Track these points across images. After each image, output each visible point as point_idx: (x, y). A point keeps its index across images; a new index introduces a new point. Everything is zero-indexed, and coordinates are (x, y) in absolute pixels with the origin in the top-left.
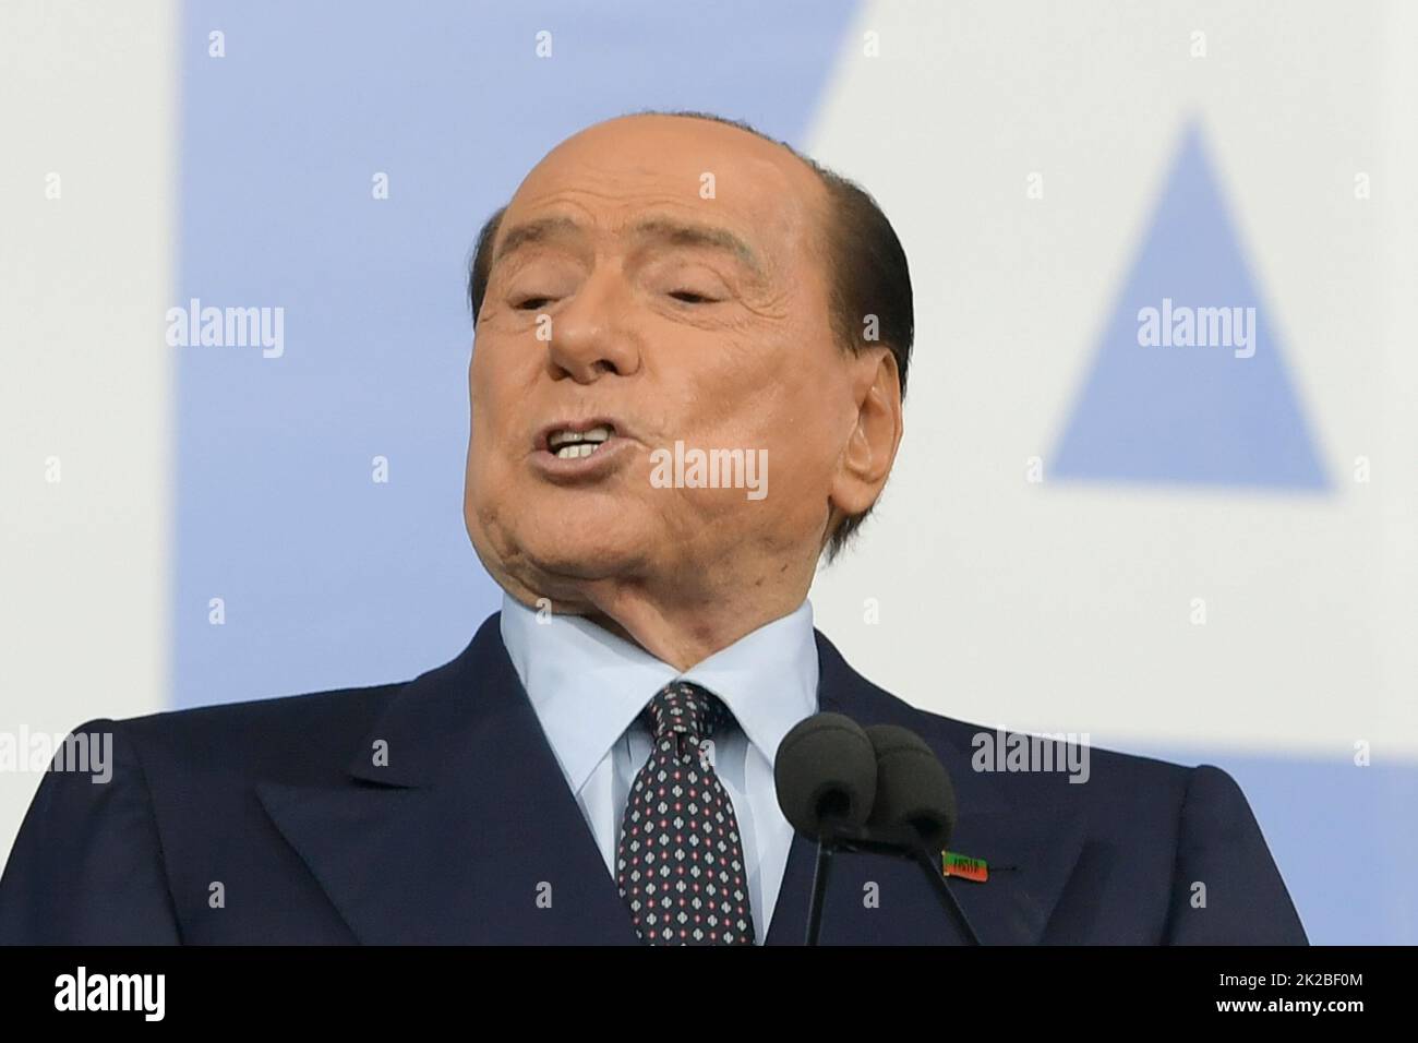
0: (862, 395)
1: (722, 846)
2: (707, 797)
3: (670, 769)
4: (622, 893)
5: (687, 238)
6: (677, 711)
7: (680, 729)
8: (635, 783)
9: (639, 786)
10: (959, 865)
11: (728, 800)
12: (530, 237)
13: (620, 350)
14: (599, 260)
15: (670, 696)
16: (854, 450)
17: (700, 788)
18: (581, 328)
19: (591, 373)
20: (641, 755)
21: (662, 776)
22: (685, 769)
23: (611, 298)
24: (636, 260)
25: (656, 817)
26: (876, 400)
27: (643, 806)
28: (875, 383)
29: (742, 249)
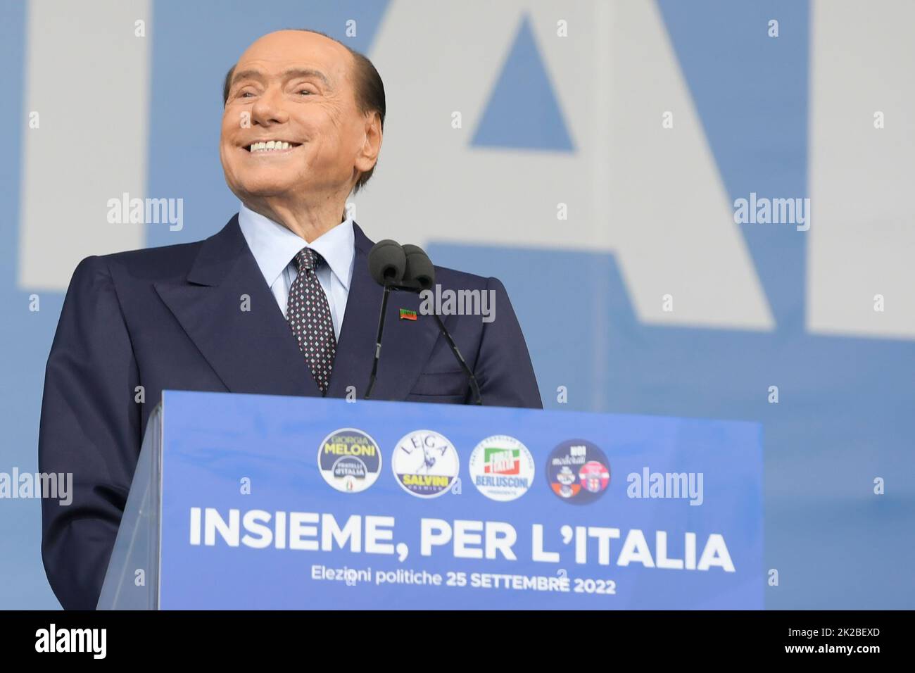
0: (368, 127)
1: (324, 311)
2: (318, 293)
3: (304, 283)
4: (294, 334)
5: (304, 74)
6: (306, 260)
7: (308, 267)
8: (291, 288)
9: (293, 289)
10: (407, 314)
11: (324, 294)
12: (244, 77)
13: (279, 115)
14: (270, 85)
15: (304, 254)
16: (366, 148)
17: (315, 290)
18: (263, 107)
19: (268, 124)
20: (293, 276)
21: (301, 285)
22: (310, 283)
23: (275, 97)
24: (285, 83)
25: (300, 301)
26: (374, 130)
27: (295, 297)
28: (373, 123)
29: (324, 78)
